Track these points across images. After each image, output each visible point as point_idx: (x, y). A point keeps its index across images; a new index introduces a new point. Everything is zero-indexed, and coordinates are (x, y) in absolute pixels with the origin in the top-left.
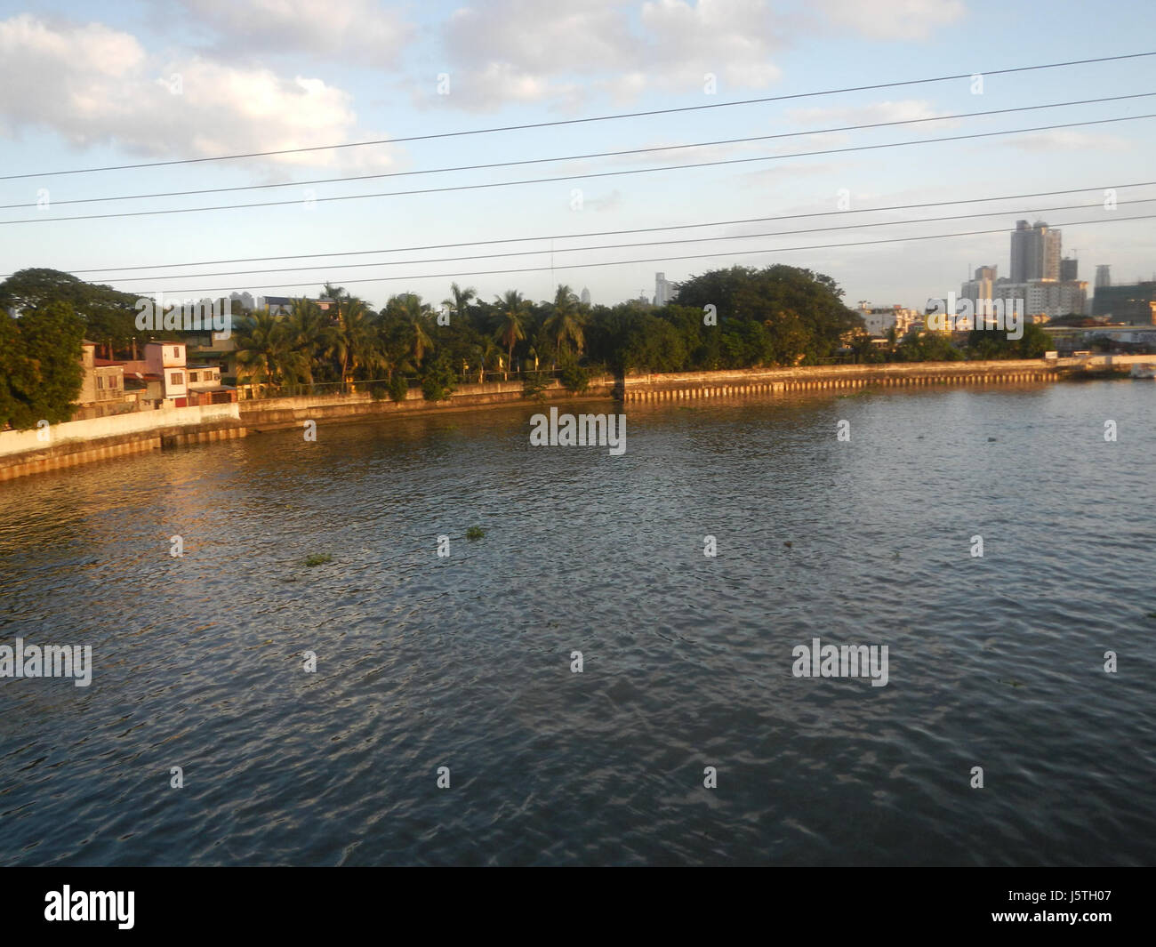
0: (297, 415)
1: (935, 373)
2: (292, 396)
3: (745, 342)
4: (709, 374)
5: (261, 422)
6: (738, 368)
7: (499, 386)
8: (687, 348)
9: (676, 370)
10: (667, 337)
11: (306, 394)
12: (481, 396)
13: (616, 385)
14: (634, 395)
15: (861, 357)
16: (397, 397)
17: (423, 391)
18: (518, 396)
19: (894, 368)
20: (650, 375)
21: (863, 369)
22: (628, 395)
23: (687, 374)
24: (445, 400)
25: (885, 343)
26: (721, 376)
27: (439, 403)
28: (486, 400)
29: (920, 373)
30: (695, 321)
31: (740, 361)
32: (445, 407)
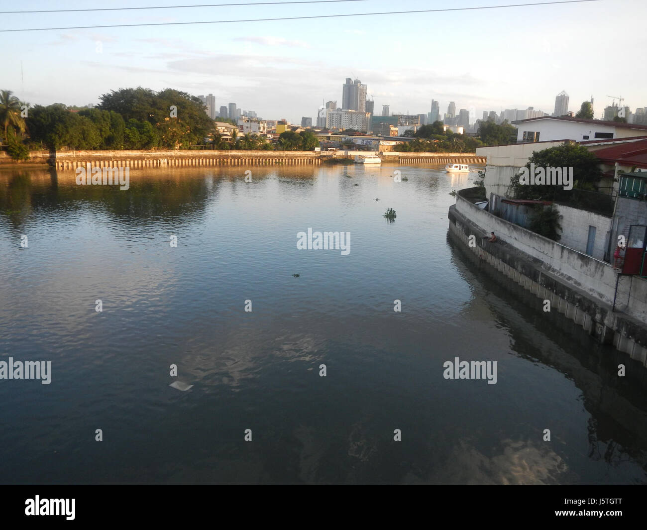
1: (257, 157)
3: (141, 133)
4: (117, 151)
6: (138, 149)
8: (101, 136)
9: (95, 149)
10: (85, 128)
13: (51, 157)
14: (63, 163)
15: (216, 146)
19: (234, 153)
20: (75, 151)
21: (216, 153)
22: (58, 163)
23: (102, 151)
25: (230, 139)
26: (125, 153)
29: (249, 156)
30: (107, 119)
31: (138, 145)
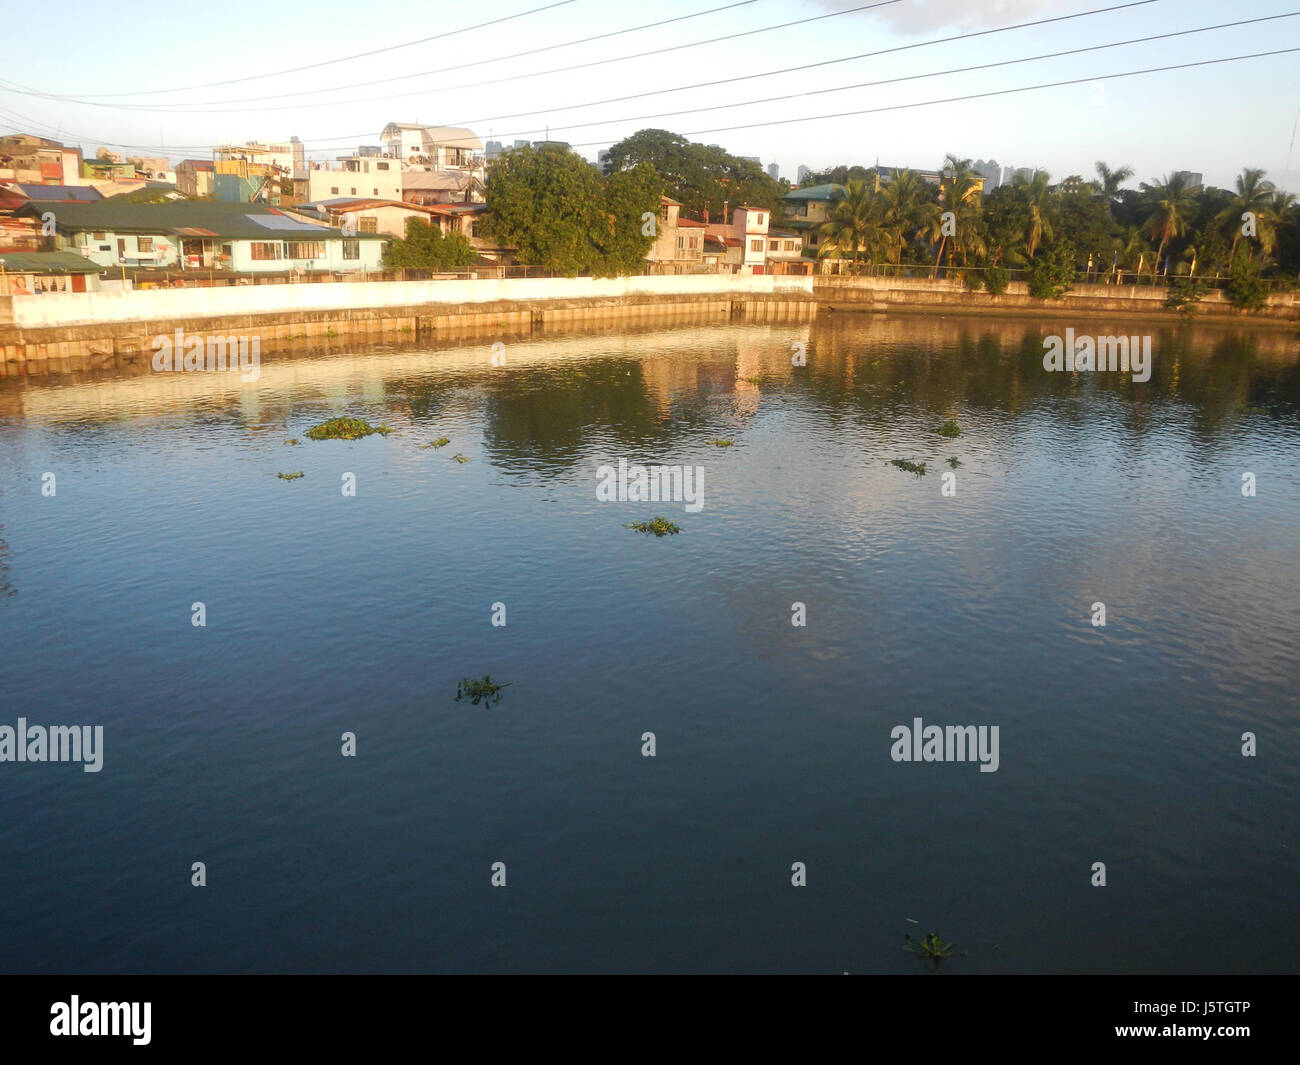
0: (877, 296)
2: (874, 275)
5: (837, 299)
7: (1133, 291)
11: (891, 274)
12: (1106, 300)
16: (994, 289)
17: (1029, 286)
18: (1158, 305)
24: (1056, 299)
27: (1047, 302)
28: (1111, 306)
32: (1056, 308)
